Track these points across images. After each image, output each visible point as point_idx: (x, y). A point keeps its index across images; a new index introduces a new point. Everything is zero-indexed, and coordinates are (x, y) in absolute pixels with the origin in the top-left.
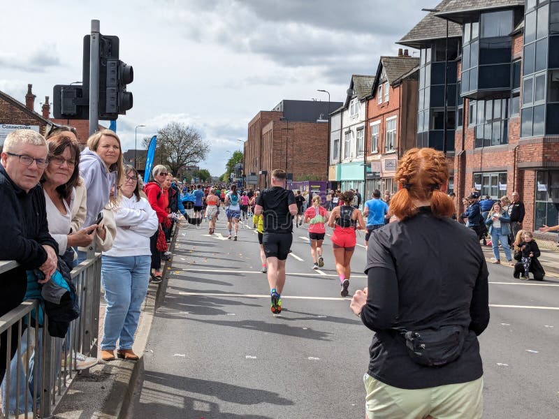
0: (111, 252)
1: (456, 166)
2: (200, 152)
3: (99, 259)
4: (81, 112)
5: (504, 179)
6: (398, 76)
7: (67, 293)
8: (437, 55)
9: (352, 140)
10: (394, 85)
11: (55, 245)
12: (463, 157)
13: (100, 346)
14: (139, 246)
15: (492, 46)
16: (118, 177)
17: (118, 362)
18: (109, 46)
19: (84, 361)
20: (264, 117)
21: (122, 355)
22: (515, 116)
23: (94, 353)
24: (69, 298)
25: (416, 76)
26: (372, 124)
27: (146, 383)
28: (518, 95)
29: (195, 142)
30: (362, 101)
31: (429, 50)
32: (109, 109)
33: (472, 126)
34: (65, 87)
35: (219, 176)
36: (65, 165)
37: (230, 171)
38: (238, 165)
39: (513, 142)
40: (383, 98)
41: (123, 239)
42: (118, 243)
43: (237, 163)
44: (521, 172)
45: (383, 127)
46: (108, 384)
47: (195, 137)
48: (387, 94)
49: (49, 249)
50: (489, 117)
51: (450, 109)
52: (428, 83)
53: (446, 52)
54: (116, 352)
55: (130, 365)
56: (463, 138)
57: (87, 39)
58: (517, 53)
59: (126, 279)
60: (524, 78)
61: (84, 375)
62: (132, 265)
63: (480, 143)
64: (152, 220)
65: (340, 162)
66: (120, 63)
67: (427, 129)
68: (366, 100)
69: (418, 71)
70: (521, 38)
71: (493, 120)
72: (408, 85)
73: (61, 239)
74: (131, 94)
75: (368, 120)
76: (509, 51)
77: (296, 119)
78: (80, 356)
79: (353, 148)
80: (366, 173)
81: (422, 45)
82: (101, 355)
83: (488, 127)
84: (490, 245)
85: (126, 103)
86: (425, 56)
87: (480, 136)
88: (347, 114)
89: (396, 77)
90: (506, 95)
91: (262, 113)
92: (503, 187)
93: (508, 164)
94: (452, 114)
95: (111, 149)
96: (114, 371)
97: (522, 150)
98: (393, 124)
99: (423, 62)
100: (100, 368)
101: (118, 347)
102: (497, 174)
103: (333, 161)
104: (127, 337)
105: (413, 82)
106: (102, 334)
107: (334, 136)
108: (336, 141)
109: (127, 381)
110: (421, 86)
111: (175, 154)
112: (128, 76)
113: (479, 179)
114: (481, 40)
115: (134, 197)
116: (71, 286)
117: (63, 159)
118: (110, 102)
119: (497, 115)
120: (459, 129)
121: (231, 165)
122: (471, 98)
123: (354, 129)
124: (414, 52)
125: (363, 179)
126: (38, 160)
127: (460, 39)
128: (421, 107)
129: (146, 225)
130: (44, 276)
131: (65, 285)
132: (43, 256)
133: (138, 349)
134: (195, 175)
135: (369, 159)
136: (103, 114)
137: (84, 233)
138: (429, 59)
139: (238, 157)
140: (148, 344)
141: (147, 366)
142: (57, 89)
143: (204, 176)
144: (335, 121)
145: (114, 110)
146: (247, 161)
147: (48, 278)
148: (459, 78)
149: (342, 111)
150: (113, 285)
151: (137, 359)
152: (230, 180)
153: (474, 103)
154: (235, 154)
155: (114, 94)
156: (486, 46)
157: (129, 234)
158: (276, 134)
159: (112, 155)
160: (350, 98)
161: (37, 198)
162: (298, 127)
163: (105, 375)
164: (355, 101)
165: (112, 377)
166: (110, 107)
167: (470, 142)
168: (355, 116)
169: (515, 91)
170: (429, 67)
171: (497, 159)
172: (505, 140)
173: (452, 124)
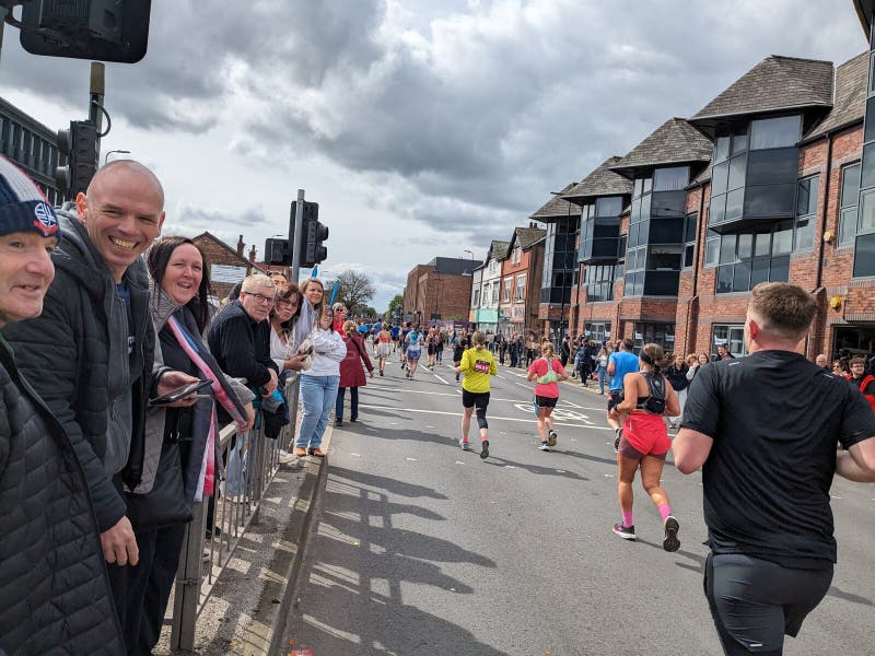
0: (308, 372)
1: (571, 316)
2: (369, 294)
3: (299, 376)
4: (287, 261)
5: (608, 328)
6: (528, 243)
7: (281, 406)
8: (561, 229)
9: (490, 292)
10: (524, 250)
11: (276, 368)
12: (577, 309)
13: (296, 444)
14: (331, 368)
15: (603, 224)
16: (320, 315)
17: (309, 458)
18: (311, 210)
19: (286, 457)
20: (421, 269)
21: (311, 453)
22: (619, 280)
23: (291, 451)
24: (283, 408)
25: (543, 244)
26: (505, 279)
27: (330, 476)
28: (623, 263)
29: (366, 286)
30: (499, 261)
31: (554, 224)
32: (308, 260)
33: (585, 285)
34: (275, 240)
35: (383, 313)
36: (290, 307)
37: (392, 310)
38: (398, 306)
39: (618, 299)
40: (516, 260)
41: (319, 362)
42: (316, 365)
43: (398, 304)
44: (622, 323)
45: (515, 282)
46: (302, 475)
47: (366, 282)
48: (519, 256)
49: (272, 371)
50: (599, 279)
51: (568, 270)
52: (552, 250)
53: (568, 226)
54: (307, 450)
55: (318, 461)
56: (577, 295)
57: (294, 204)
58: (624, 230)
59: (320, 394)
60: (629, 250)
61: (284, 467)
62: (324, 383)
63: (591, 298)
64: (342, 349)
65: (479, 308)
66: (318, 224)
67: (549, 285)
68: (502, 260)
69: (544, 240)
70: (628, 219)
71: (602, 281)
72: (536, 251)
73: (280, 363)
74: (326, 249)
75: (503, 276)
76: (617, 228)
77: (445, 273)
78: (282, 452)
79: (490, 298)
80: (499, 316)
81: (549, 220)
82: (296, 451)
83: (598, 286)
84: (596, 380)
85: (322, 255)
86: (551, 229)
87: (591, 292)
88: (486, 271)
89: (527, 245)
90: (614, 263)
91: (419, 266)
92: (607, 334)
93: (612, 316)
94: (570, 275)
95: (316, 292)
96: (306, 465)
97: (625, 306)
98: (522, 280)
99: (549, 234)
100: (295, 462)
101: (309, 446)
102: (603, 324)
103: (473, 306)
104: (317, 439)
105: (540, 249)
106: (298, 436)
107: (475, 287)
108: (477, 291)
109: (317, 474)
110: (547, 252)
111: (349, 295)
112: (324, 234)
113: (588, 326)
114: (596, 218)
115: (329, 330)
116: (285, 398)
117: (289, 302)
118: (309, 254)
119: (605, 278)
120: (575, 287)
121: (393, 306)
122: (585, 263)
123: (491, 282)
124: (542, 226)
125: (496, 321)
126: (269, 299)
127: (579, 217)
128: (545, 269)
129: (337, 352)
130: (267, 393)
131: (280, 398)
132: (268, 377)
133: (324, 448)
134: (364, 311)
135: (503, 307)
136: (304, 263)
137: (297, 360)
138: (554, 232)
139: (398, 298)
140: (331, 443)
141: (331, 462)
142: (269, 241)
143: (371, 313)
144: (477, 275)
145: (312, 260)
146: (405, 303)
147: (270, 394)
148: (577, 247)
149: (483, 268)
150: (308, 398)
151: (323, 456)
152: (392, 317)
153: (588, 267)
154: (397, 297)
155: (313, 248)
156: (598, 223)
157: (324, 358)
158: (429, 283)
159: (317, 297)
160: (489, 259)
161: (264, 329)
162: (448, 279)
163: (299, 468)
164: (493, 261)
165: (305, 470)
166: (309, 258)
167: (583, 297)
168: (493, 272)
169: (621, 260)
170: (553, 238)
171: (604, 312)
172: (610, 298)
173: (569, 282)
